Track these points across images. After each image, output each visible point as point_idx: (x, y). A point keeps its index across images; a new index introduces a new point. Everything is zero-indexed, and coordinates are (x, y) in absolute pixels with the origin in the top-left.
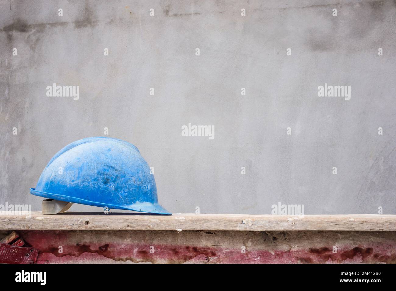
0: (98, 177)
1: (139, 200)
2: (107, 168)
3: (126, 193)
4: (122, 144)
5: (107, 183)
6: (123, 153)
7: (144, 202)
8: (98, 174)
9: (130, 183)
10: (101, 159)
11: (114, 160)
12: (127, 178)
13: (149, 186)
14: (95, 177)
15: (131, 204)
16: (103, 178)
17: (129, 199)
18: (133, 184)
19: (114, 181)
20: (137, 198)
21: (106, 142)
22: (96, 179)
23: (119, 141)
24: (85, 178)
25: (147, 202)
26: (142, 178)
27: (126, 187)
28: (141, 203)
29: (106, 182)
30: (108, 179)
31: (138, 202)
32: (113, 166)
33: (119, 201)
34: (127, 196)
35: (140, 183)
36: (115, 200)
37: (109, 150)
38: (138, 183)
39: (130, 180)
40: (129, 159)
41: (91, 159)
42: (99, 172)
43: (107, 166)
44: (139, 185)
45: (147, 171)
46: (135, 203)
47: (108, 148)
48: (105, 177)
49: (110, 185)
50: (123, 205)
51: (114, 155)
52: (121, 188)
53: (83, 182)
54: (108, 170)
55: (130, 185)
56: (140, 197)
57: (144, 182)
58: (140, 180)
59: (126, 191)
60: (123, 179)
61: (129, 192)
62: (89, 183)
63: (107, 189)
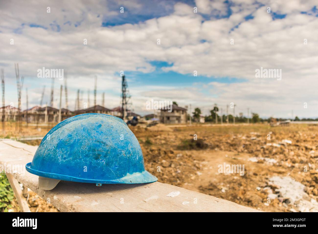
0: (89, 153)
1: (129, 172)
2: (98, 143)
3: (116, 166)
4: (111, 119)
5: (99, 158)
6: (113, 128)
7: (134, 173)
8: (89, 151)
9: (120, 156)
10: (92, 135)
11: (105, 136)
12: (118, 152)
13: (137, 157)
14: (87, 153)
15: (123, 176)
16: (94, 154)
17: (119, 172)
18: (123, 158)
19: (105, 156)
20: (127, 170)
21: (96, 118)
22: (87, 156)
23: (108, 117)
24: (76, 155)
25: (136, 172)
26: (131, 150)
27: (117, 161)
28: (131, 174)
29: (97, 158)
30: (99, 155)
31: (128, 174)
32: (104, 141)
33: (110, 176)
34: (118, 170)
35: (130, 155)
36: (107, 175)
37: (100, 126)
38: (128, 156)
39: (120, 154)
40: (118, 134)
41: (82, 136)
42: (90, 148)
43: (98, 142)
44: (128, 157)
45: (135, 143)
46: (125, 175)
47: (99, 124)
48: (97, 153)
49: (102, 160)
50: (114, 179)
51: (104, 131)
52: (112, 162)
53: (75, 159)
54: (99, 146)
55: (120, 158)
56: (130, 169)
57: (133, 155)
58: (129, 153)
59: (117, 165)
60: (113, 153)
61: (120, 165)
62: (81, 159)
63: (98, 164)
